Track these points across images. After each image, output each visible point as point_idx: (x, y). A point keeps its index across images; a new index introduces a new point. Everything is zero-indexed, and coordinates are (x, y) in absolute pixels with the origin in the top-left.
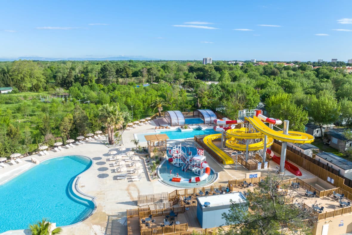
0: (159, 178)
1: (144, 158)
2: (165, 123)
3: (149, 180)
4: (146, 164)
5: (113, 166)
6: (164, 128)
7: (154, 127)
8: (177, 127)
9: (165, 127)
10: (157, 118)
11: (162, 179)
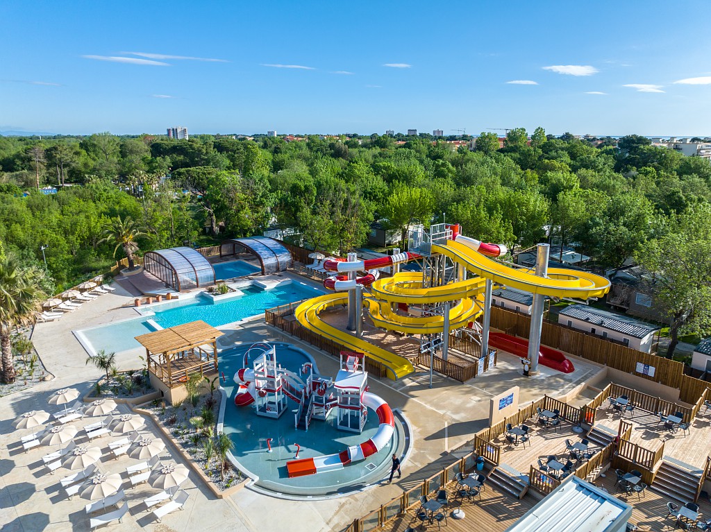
0: (245, 477)
1: (150, 412)
2: (155, 285)
3: (212, 495)
4: (166, 430)
5: (47, 471)
6: (160, 298)
7: (130, 300)
8: (197, 292)
9: (163, 297)
10: (125, 274)
11: (257, 479)
